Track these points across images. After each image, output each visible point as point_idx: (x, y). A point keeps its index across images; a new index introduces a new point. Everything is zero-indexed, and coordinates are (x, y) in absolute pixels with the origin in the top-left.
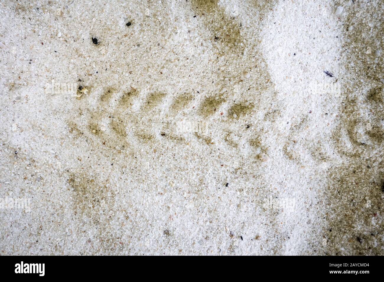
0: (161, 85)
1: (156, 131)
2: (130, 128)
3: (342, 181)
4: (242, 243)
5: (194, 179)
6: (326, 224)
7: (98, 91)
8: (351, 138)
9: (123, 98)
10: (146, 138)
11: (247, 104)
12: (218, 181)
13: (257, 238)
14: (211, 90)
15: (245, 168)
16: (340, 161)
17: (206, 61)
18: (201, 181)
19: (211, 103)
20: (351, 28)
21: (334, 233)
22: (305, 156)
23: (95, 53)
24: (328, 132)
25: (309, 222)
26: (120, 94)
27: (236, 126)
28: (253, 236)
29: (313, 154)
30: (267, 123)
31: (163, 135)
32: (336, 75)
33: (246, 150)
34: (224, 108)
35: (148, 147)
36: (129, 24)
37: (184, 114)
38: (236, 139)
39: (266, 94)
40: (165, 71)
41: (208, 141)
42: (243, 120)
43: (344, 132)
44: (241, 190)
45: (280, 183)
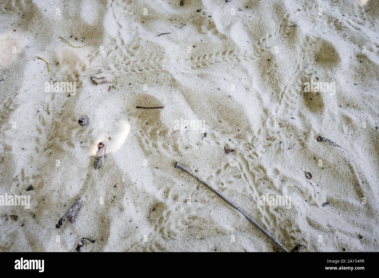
0: (211, 52)
1: (214, 62)
2: (207, 63)
3: (260, 63)
4: (242, 80)
5: (226, 69)
6: (260, 74)
7: (196, 58)
8: (258, 53)
9: (203, 58)
10: (212, 64)
11: (232, 51)
12: (232, 68)
13: (245, 79)
14: (223, 50)
15: (237, 64)
16: (258, 59)
17: (220, 44)
18: (228, 69)
19: (224, 53)
20: (249, 32)
21: (263, 75)
22: (249, 59)
23: (194, 49)
24: (252, 53)
25: (256, 74)
26: (202, 57)
27: (231, 56)
28: (244, 79)
29: (251, 59)
30: (238, 53)
31: (215, 62)
32: (249, 42)
33: (235, 60)
34: (227, 53)
35: (213, 65)
36: (201, 41)
37: (219, 57)
38: (232, 59)
39: (235, 47)
40: (212, 48)
41: (226, 61)
42: (233, 54)
43: (256, 53)
44: (238, 69)
45: (246, 66)
